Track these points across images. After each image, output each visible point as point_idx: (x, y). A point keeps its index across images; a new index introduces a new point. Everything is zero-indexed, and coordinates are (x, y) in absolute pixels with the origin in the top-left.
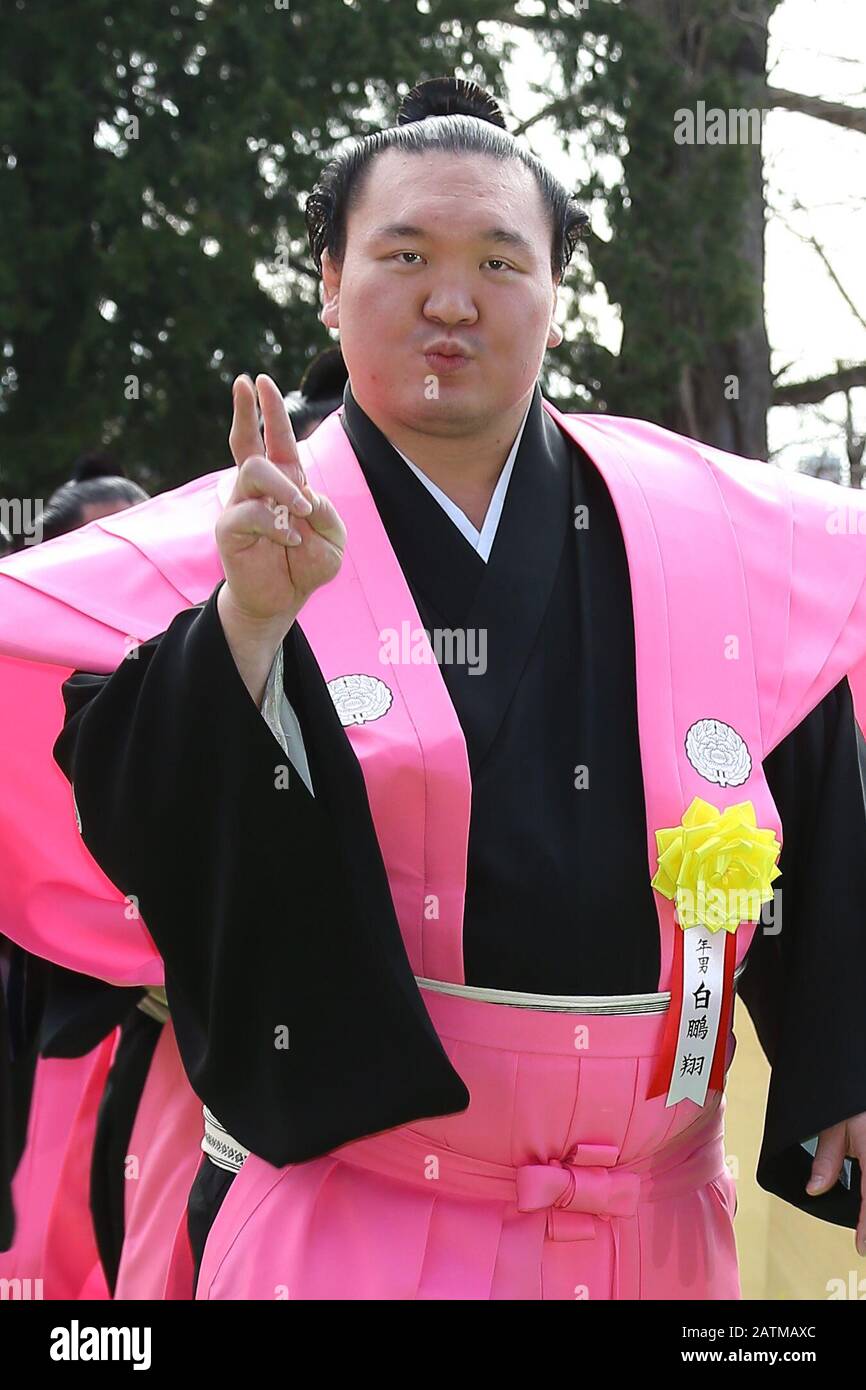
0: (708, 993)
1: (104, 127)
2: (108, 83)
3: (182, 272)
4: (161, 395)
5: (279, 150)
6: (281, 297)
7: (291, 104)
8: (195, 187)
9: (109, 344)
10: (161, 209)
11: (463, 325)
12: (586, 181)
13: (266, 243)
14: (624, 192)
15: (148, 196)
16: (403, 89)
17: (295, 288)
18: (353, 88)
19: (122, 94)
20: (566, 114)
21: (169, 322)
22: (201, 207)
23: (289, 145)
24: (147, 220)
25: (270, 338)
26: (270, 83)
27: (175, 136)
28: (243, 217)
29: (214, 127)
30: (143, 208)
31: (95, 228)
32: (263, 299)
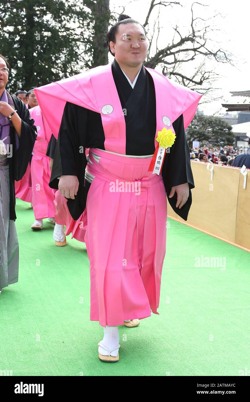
0: (161, 157)
1: (34, 53)
2: (35, 48)
3: (44, 70)
4: (41, 83)
5: (54, 56)
6: (55, 72)
7: (55, 51)
8: (45, 60)
9: (35, 78)
10: (41, 63)
11: (138, 48)
12: (89, 60)
13: (53, 66)
14: (93, 61)
15: (40, 61)
16: (68, 49)
17: (56, 71)
18: (62, 49)
19: (37, 50)
20: (86, 52)
21: (42, 75)
22: (45, 62)
23: (55, 55)
24: (39, 64)
25: (53, 77)
26: (53, 48)
27: (43, 54)
28: (50, 63)
29: (47, 53)
30: (39, 62)
31: (34, 64)
32: (53, 72)
